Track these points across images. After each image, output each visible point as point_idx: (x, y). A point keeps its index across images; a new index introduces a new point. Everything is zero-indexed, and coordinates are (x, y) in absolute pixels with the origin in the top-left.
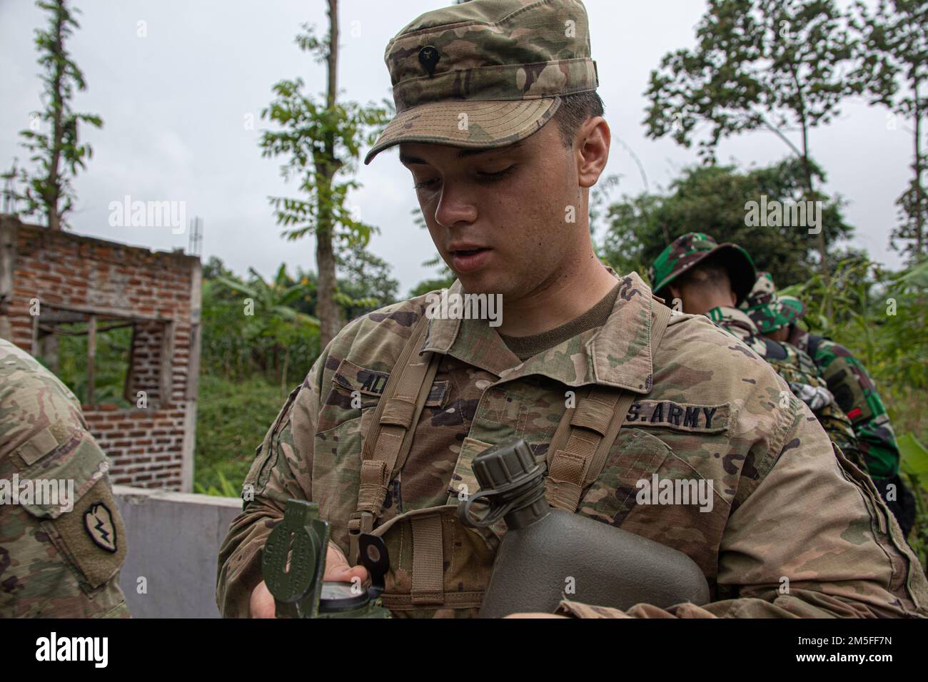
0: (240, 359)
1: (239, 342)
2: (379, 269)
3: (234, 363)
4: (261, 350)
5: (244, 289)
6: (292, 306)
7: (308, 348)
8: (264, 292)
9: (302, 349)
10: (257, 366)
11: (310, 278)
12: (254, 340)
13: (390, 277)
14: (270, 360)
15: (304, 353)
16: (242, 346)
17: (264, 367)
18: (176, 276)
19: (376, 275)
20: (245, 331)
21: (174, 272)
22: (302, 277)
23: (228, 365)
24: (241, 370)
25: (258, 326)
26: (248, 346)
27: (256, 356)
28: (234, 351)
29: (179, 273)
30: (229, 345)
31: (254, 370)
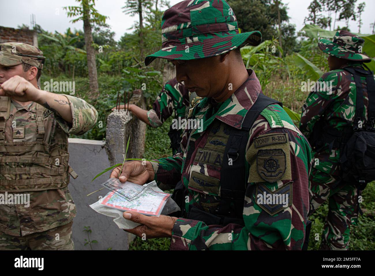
0: (54, 67)
1: (53, 60)
2: (107, 28)
3: (52, 68)
4: (62, 63)
5: (53, 38)
6: (73, 45)
7: (81, 62)
8: (62, 40)
9: (79, 62)
10: (62, 70)
11: (80, 33)
12: (59, 59)
13: (111, 31)
14: (66, 68)
15: (80, 64)
16: (55, 62)
17: (64, 70)
18: (27, 39)
19: (106, 31)
20: (55, 56)
21: (25, 38)
22: (76, 32)
23: (50, 70)
24: (55, 71)
25: (60, 54)
26: (58, 62)
27: (61, 65)
28: (52, 64)
29: (28, 38)
30: (49, 62)
31: (60, 71)
